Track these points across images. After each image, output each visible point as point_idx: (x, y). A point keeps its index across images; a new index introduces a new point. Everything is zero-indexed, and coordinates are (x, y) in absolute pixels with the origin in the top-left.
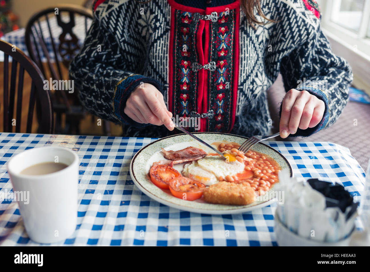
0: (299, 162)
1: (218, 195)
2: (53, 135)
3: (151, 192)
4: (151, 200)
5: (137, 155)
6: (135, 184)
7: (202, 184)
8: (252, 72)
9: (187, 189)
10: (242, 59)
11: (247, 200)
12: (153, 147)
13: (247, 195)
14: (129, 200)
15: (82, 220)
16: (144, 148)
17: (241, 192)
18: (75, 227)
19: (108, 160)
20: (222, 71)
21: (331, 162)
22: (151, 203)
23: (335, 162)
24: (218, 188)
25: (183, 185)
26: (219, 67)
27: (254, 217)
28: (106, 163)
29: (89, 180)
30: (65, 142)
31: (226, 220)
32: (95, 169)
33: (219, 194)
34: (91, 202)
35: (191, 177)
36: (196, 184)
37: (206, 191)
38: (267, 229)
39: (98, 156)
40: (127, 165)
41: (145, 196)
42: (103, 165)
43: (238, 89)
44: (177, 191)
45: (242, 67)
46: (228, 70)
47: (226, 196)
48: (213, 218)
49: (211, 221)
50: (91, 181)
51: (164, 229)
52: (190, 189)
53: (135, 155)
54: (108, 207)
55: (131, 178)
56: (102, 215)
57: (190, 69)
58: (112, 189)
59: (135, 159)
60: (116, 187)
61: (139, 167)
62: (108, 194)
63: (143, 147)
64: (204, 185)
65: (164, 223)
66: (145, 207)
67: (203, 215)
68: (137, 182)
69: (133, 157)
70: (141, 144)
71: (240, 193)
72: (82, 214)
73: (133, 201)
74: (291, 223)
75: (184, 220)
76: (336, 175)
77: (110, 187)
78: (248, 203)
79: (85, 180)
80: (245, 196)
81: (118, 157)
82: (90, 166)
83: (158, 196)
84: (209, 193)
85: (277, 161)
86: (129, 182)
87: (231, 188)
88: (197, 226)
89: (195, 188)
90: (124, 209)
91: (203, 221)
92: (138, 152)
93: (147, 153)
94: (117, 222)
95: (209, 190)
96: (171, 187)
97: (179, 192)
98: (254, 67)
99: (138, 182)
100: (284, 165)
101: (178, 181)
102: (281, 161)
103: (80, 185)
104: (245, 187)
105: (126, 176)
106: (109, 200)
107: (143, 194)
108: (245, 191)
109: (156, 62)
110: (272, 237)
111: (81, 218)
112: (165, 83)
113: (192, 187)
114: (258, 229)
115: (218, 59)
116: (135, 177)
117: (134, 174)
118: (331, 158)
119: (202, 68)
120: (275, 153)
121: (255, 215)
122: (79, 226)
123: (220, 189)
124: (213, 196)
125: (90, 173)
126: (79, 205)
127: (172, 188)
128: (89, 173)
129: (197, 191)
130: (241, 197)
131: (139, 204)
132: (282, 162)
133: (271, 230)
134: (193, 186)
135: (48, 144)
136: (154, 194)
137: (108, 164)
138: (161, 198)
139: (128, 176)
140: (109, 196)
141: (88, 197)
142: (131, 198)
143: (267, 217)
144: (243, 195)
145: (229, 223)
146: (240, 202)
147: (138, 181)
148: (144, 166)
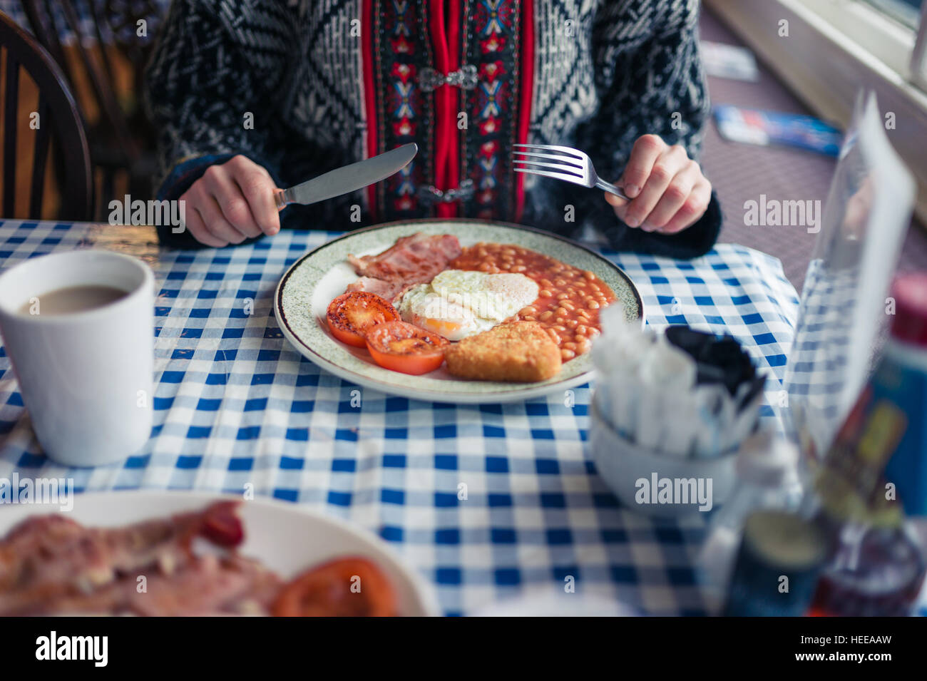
0: (662, 290)
1: (478, 360)
2: (95, 226)
3: (322, 355)
4: (321, 373)
5: (291, 271)
6: (286, 338)
7: (442, 337)
8: (564, 89)
9: (407, 349)
10: (541, 58)
11: (542, 372)
12: (330, 254)
13: (544, 360)
14: (272, 372)
15: (166, 416)
16: (310, 255)
17: (530, 353)
18: (147, 430)
19: (226, 285)
20: (492, 89)
21: (734, 292)
22: (321, 379)
23: (742, 290)
24: (478, 344)
25: (397, 339)
26: (485, 78)
27: (550, 411)
28: (221, 289)
29: (180, 329)
30: (123, 242)
31: (488, 415)
32: (196, 303)
33: (481, 357)
34: (186, 377)
35: (419, 322)
36: (428, 339)
37: (452, 352)
38: (577, 435)
39: (202, 275)
40: (269, 295)
41: (309, 363)
42: (213, 295)
43: (529, 131)
44: (383, 353)
45: (540, 78)
46: (506, 87)
47: (497, 363)
48: (459, 412)
49: (454, 417)
50: (185, 330)
51: (348, 435)
52: (414, 350)
53: (288, 272)
54: (225, 388)
55: (276, 323)
56: (210, 405)
57: (416, 85)
58: (234, 348)
59: (286, 279)
60: (241, 343)
61: (295, 300)
62: (224, 360)
63: (307, 252)
64: (446, 339)
65: (348, 422)
66: (308, 388)
67: (437, 406)
68: (290, 333)
69: (282, 275)
70: (302, 247)
71: (527, 355)
72: (163, 404)
73: (281, 375)
74: (621, 419)
75: (395, 415)
76: (742, 320)
77: (230, 344)
78: (545, 377)
79: (171, 328)
80: (537, 362)
81: (248, 277)
82: (183, 296)
83: (338, 363)
84: (459, 356)
85: (612, 286)
86: (273, 332)
87: (507, 343)
88: (422, 428)
89: (424, 347)
90: (261, 391)
91: (436, 418)
92: (294, 264)
93: (315, 268)
94: (245, 420)
95: (459, 350)
96: (370, 344)
97: (387, 354)
98: (569, 77)
99: (293, 333)
100: (626, 296)
101: (386, 330)
102: (621, 287)
103: (159, 338)
104: (539, 341)
105: (266, 318)
106: (227, 372)
107: (304, 359)
108: (538, 352)
109: (333, 71)
110: (585, 453)
111: (161, 413)
112: (358, 119)
113: (419, 346)
114: (556, 434)
115: (482, 60)
116: (285, 321)
117: (283, 315)
118: (734, 282)
119: (445, 84)
120: (607, 269)
121: (554, 406)
122: (157, 430)
123: (484, 347)
124: (466, 361)
125: (184, 311)
126: (158, 383)
127: (373, 346)
128: (181, 313)
129: (429, 354)
130: (528, 364)
131: (295, 382)
132: (623, 288)
133: (584, 436)
134: (422, 342)
135: (82, 246)
136: (328, 358)
137: (224, 291)
138: (343, 369)
139: (271, 317)
140: (225, 363)
141: (178, 365)
142: (276, 368)
143: (579, 410)
144: (533, 361)
145: (494, 423)
146: (528, 374)
147: (292, 329)
148: (306, 296)
